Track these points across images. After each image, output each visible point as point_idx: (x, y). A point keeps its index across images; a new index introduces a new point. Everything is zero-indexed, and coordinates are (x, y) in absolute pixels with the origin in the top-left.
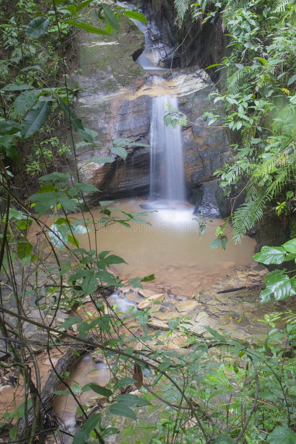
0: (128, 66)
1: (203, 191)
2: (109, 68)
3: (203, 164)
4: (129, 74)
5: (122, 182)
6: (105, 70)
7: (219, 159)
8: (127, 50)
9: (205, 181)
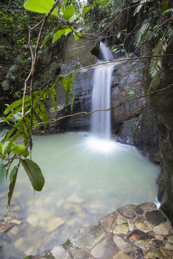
0: (89, 57)
1: (123, 127)
2: (78, 59)
3: (125, 108)
4: (88, 61)
5: (77, 121)
6: (76, 60)
7: (136, 104)
8: (89, 49)
9: (125, 120)
